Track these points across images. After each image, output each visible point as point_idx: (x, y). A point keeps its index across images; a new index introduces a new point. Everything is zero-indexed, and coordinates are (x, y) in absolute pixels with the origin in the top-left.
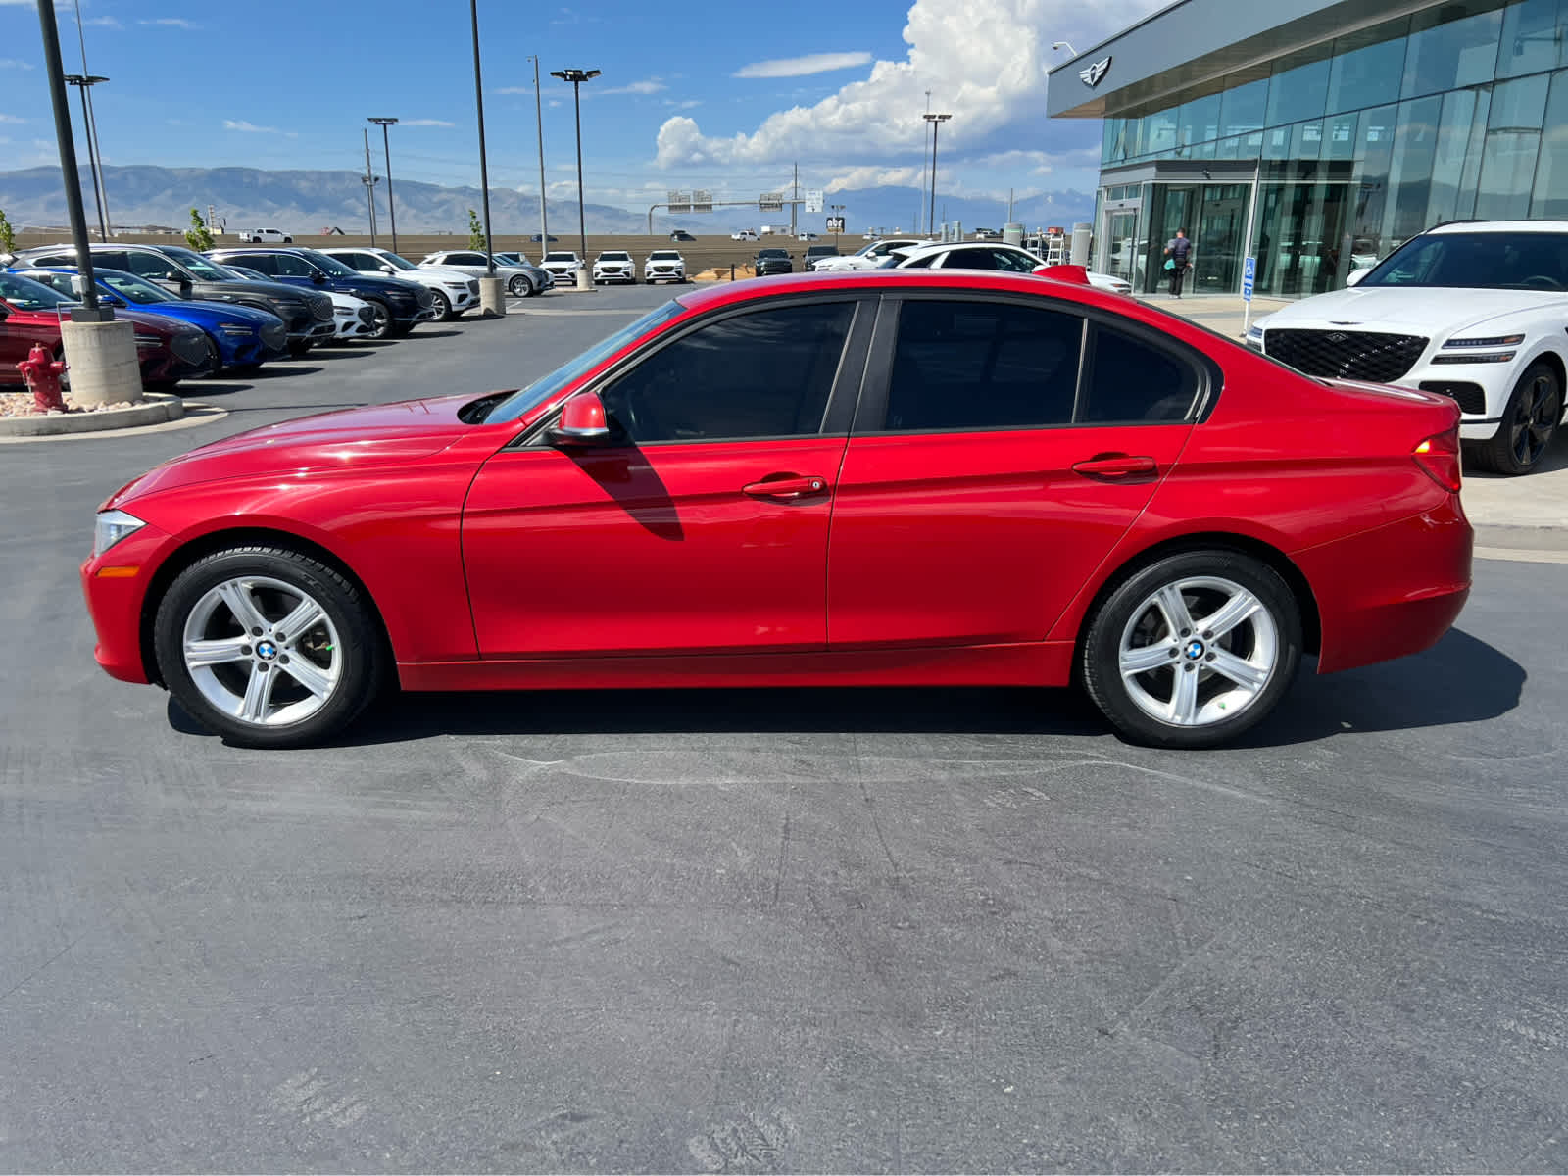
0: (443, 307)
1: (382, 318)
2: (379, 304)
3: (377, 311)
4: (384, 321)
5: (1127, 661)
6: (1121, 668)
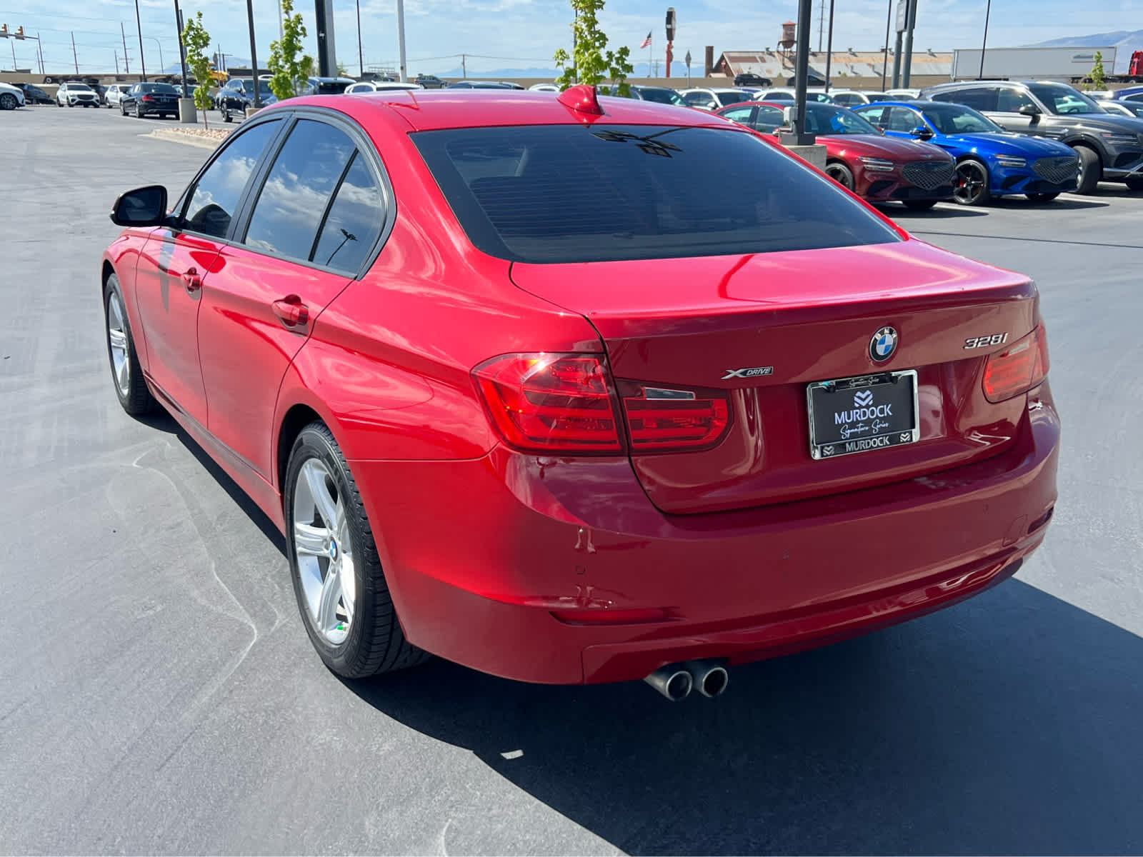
5: (302, 535)
6: (296, 540)
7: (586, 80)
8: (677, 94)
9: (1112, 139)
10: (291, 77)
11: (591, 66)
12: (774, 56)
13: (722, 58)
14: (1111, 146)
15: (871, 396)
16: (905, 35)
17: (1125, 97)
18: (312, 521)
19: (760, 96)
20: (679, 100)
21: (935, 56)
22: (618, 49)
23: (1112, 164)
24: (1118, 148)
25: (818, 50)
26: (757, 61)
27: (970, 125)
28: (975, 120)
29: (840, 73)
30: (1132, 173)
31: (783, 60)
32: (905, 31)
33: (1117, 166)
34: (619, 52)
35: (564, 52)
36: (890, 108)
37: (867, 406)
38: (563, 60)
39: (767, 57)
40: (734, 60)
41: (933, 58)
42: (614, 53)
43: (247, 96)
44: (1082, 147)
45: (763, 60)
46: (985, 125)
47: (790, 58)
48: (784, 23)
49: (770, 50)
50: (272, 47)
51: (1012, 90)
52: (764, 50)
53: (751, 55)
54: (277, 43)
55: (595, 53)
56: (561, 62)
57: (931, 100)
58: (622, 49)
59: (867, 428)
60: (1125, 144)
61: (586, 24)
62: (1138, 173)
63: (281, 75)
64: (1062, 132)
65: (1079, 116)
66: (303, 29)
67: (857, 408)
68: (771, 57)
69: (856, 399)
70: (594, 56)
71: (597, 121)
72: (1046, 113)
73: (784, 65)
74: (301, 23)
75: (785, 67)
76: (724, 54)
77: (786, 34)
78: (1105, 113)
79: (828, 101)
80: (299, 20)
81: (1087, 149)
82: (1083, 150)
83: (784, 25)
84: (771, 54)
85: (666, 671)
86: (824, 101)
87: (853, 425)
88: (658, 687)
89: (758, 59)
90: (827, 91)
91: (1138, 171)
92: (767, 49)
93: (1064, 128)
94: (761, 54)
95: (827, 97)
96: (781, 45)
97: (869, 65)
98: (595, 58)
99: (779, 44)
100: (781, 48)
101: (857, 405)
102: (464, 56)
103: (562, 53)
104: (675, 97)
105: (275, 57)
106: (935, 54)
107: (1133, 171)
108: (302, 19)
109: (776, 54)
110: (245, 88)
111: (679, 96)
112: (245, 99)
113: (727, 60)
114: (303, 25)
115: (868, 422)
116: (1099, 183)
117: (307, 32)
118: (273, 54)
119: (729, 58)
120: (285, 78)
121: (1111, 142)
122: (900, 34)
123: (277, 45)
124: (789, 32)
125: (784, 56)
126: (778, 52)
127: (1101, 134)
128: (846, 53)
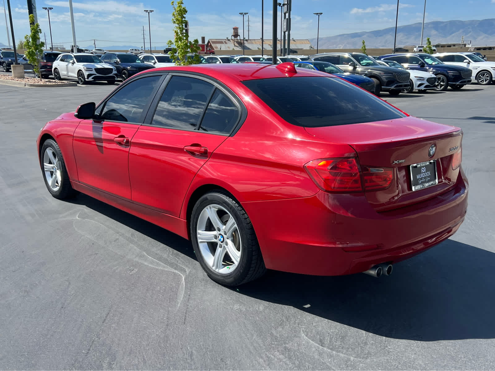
0: (489, 78)
1: (443, 82)
2: (443, 76)
3: (442, 79)
4: (444, 83)
5: (200, 235)
6: (198, 237)
7: (181, 53)
8: (203, 57)
9: (384, 75)
10: (35, 51)
11: (183, 47)
12: (230, 41)
13: (209, 42)
14: (384, 78)
15: (425, 169)
16: (287, 33)
17: (383, 59)
18: (205, 229)
19: (237, 59)
20: (204, 60)
21: (295, 41)
22: (193, 40)
23: (385, 85)
24: (387, 78)
25: (248, 39)
26: (223, 43)
27: (332, 70)
28: (332, 68)
29: (258, 48)
30: (392, 88)
31: (234, 43)
32: (287, 31)
33: (386, 86)
34: (194, 42)
35: (171, 41)
36: (301, 64)
37: (424, 172)
38: (171, 45)
39: (227, 41)
40: (214, 42)
41: (294, 42)
42: (192, 42)
43: (4, 59)
44: (374, 79)
45: (226, 43)
46: (338, 71)
47: (237, 42)
48: (234, 27)
49: (229, 38)
50: (26, 38)
51: (344, 56)
52: (226, 38)
53: (221, 40)
54: (28, 36)
55: (185, 42)
56: (170, 45)
57: (313, 61)
58: (195, 40)
59: (425, 180)
60: (389, 77)
61: (179, 30)
62: (395, 88)
63: (31, 50)
64: (365, 73)
65: (370, 66)
66: (40, 30)
67: (422, 173)
68: (229, 41)
69: (422, 170)
70: (185, 43)
71: (295, 76)
72: (359, 65)
73: (234, 45)
74: (39, 27)
75: (235, 46)
76: (210, 41)
77: (235, 32)
78: (378, 65)
79: (264, 60)
80: (38, 26)
81: (376, 79)
82: (374, 80)
83: (233, 28)
84: (229, 40)
85: (375, 268)
86: (262, 60)
87: (421, 179)
88: (372, 274)
89: (224, 42)
90: (263, 56)
91: (395, 87)
92: (227, 38)
93: (366, 71)
94: (225, 40)
95: (264, 59)
96: (233, 36)
97: (269, 45)
98: (185, 44)
99: (232, 36)
100: (233, 38)
101: (422, 172)
102: (94, 40)
103: (170, 42)
104: (202, 59)
105: (27, 42)
106: (296, 41)
107: (393, 88)
108: (39, 25)
109: (231, 40)
110: (2, 55)
111: (204, 59)
112: (3, 60)
113: (211, 42)
114: (40, 28)
115: (425, 178)
116: (381, 92)
117: (42, 31)
118: (26, 40)
119: (212, 42)
120: (32, 51)
121: (384, 76)
122: (285, 33)
123: (27, 37)
124: (236, 31)
125: (234, 41)
126: (232, 39)
127: (380, 73)
128: (260, 40)
